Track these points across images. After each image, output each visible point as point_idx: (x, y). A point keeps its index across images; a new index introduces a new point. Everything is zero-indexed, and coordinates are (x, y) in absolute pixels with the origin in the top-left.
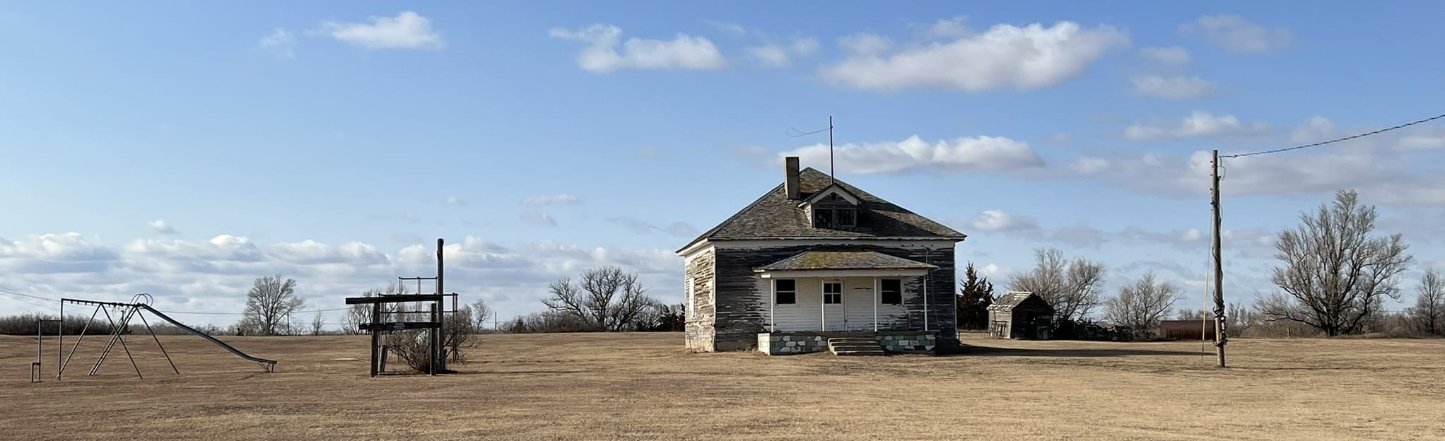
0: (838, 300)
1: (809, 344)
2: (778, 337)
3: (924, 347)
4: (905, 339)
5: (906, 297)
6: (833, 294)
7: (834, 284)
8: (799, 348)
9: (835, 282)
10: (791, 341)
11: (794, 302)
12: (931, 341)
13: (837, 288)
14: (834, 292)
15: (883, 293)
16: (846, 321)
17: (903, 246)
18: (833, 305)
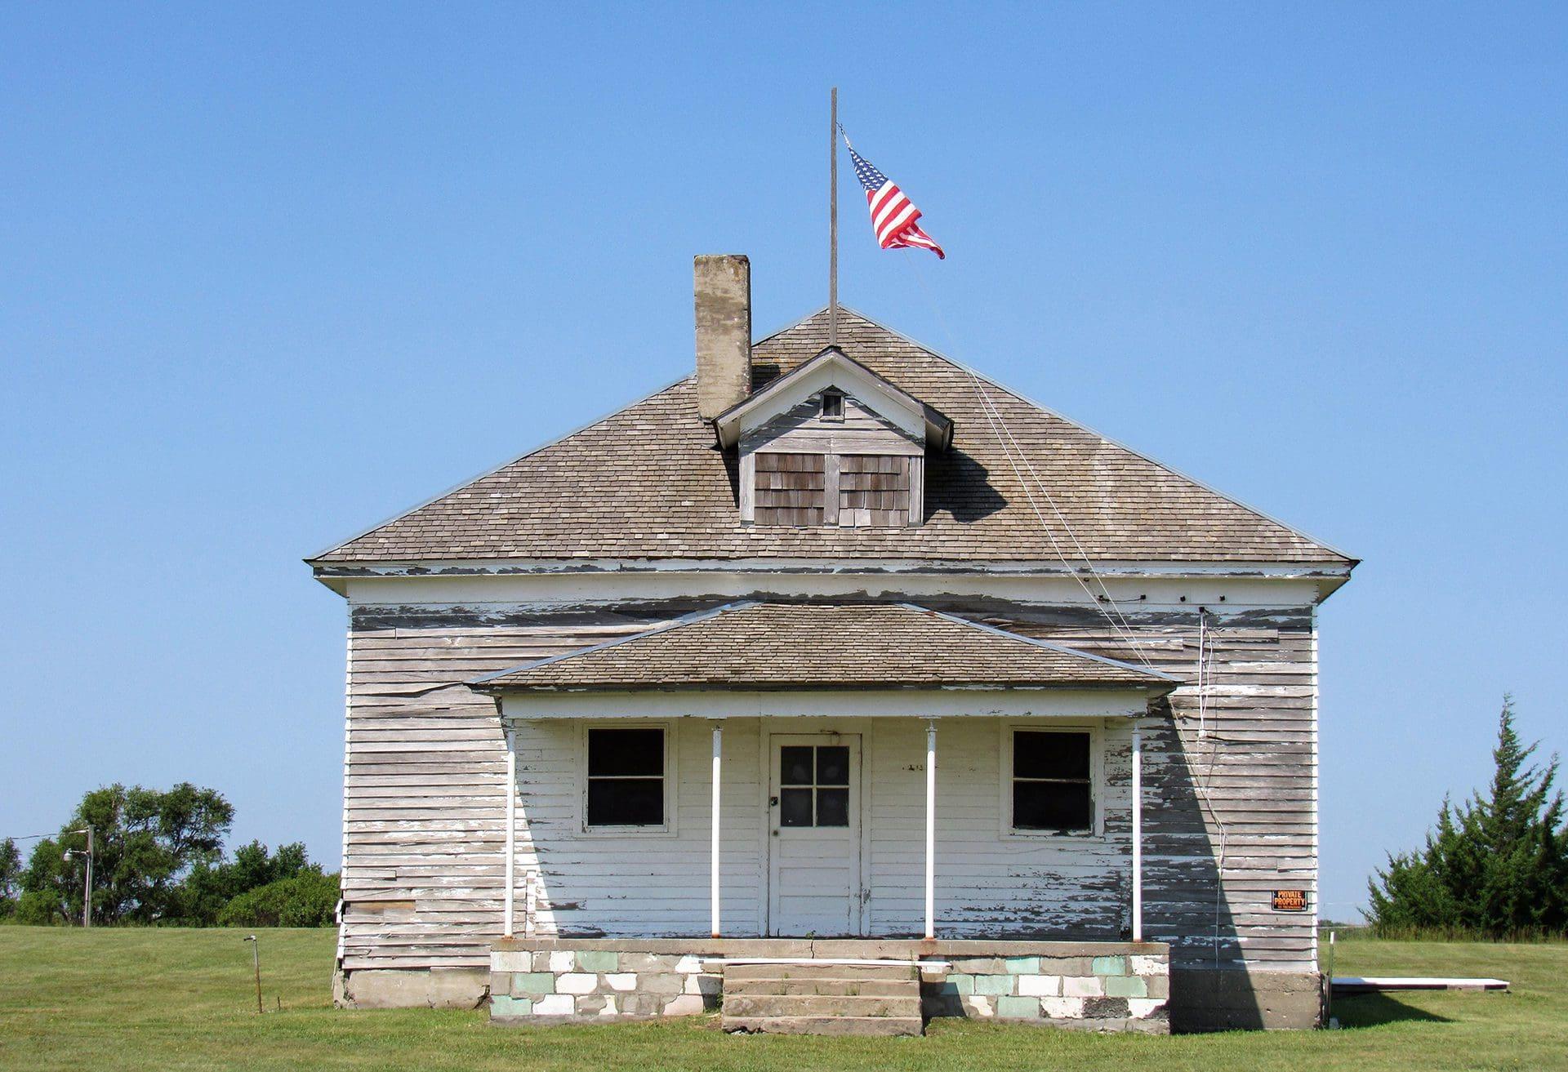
0: (835, 813)
1: (652, 985)
2: (526, 954)
3: (1123, 1002)
4: (1043, 972)
5: (1111, 804)
6: (814, 787)
7: (820, 749)
8: (611, 1001)
9: (824, 741)
10: (579, 970)
11: (661, 822)
12: (1149, 979)
13: (835, 762)
14: (818, 784)
15: (1017, 785)
16: (868, 896)
17: (1102, 599)
18: (815, 832)
